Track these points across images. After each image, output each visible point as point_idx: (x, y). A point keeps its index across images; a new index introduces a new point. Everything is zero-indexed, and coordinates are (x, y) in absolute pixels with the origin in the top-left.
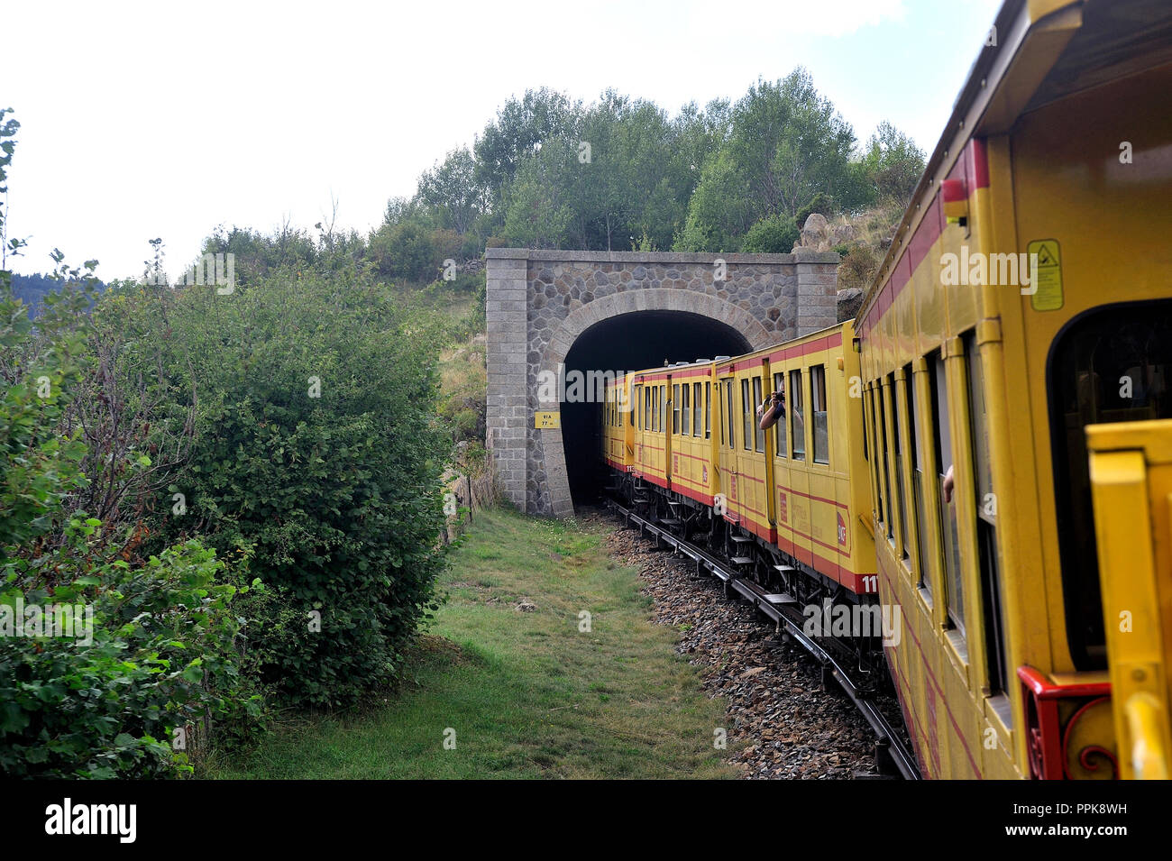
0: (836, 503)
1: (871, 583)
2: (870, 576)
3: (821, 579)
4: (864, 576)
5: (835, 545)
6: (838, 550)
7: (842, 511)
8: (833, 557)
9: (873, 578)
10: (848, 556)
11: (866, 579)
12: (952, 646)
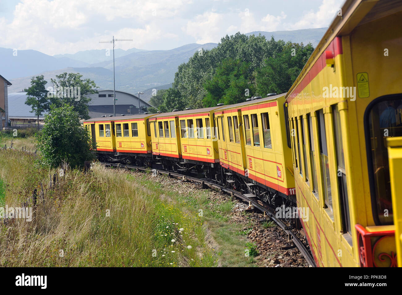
0: (276, 163)
1: (292, 191)
2: (292, 189)
3: (267, 188)
4: (290, 189)
5: (276, 177)
6: (278, 179)
7: (279, 166)
8: (276, 182)
9: (293, 189)
10: (283, 182)
11: (290, 190)
12: (327, 215)
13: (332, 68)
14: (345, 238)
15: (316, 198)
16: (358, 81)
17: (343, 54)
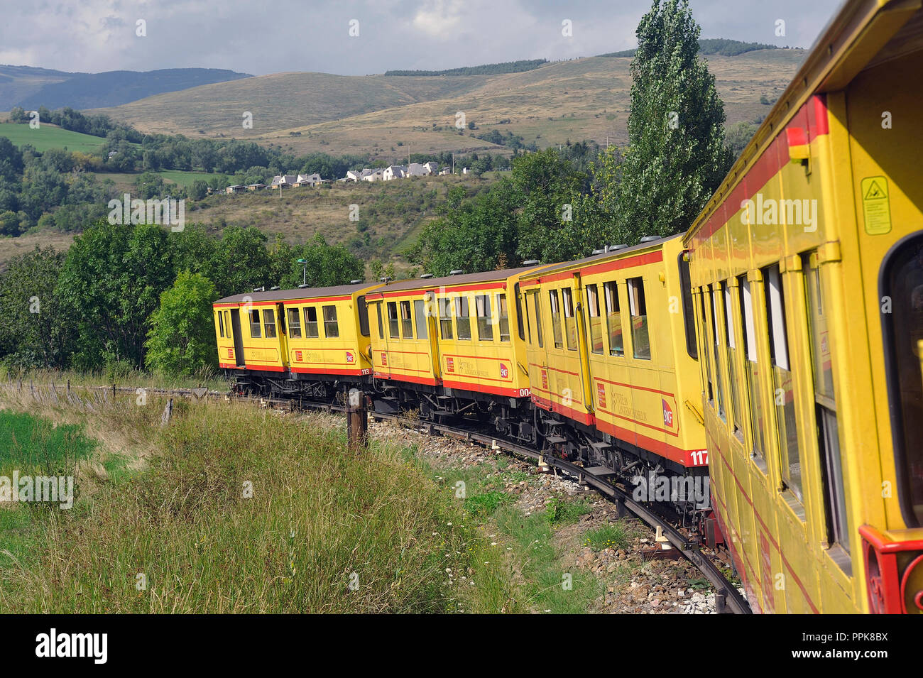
0: (660, 392)
1: (698, 457)
2: (697, 451)
3: (640, 453)
4: (691, 451)
5: (662, 426)
6: (664, 430)
7: (667, 398)
8: (661, 437)
9: (700, 453)
10: (677, 435)
11: (694, 454)
12: (788, 507)
13: (804, 168)
14: (833, 558)
15: (759, 469)
16: (865, 196)
17: (830, 135)
